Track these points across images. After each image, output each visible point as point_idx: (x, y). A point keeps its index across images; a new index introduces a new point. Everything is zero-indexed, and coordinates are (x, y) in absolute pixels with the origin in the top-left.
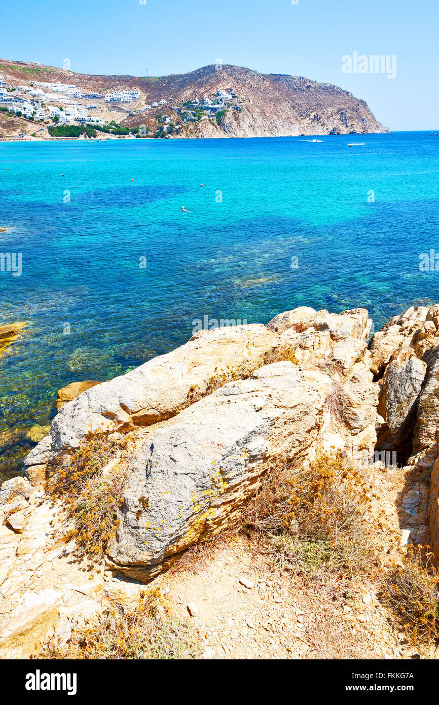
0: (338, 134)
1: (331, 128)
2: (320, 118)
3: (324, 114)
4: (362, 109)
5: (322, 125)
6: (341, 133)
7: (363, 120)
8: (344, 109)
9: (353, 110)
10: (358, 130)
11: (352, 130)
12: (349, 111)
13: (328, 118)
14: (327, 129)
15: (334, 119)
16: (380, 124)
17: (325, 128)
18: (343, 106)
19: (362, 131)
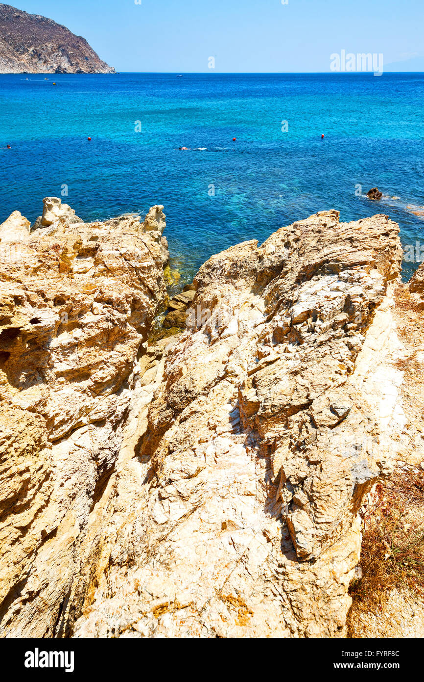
0: (65, 73)
1: (55, 66)
2: (40, 55)
3: (43, 49)
4: (83, 47)
5: (45, 62)
6: (68, 72)
7: (87, 58)
8: (63, 45)
9: (73, 46)
10: (85, 69)
11: (78, 69)
12: (70, 48)
13: (49, 55)
14: (52, 67)
15: (57, 56)
16: (105, 64)
17: (49, 66)
18: (62, 42)
19: (89, 70)
